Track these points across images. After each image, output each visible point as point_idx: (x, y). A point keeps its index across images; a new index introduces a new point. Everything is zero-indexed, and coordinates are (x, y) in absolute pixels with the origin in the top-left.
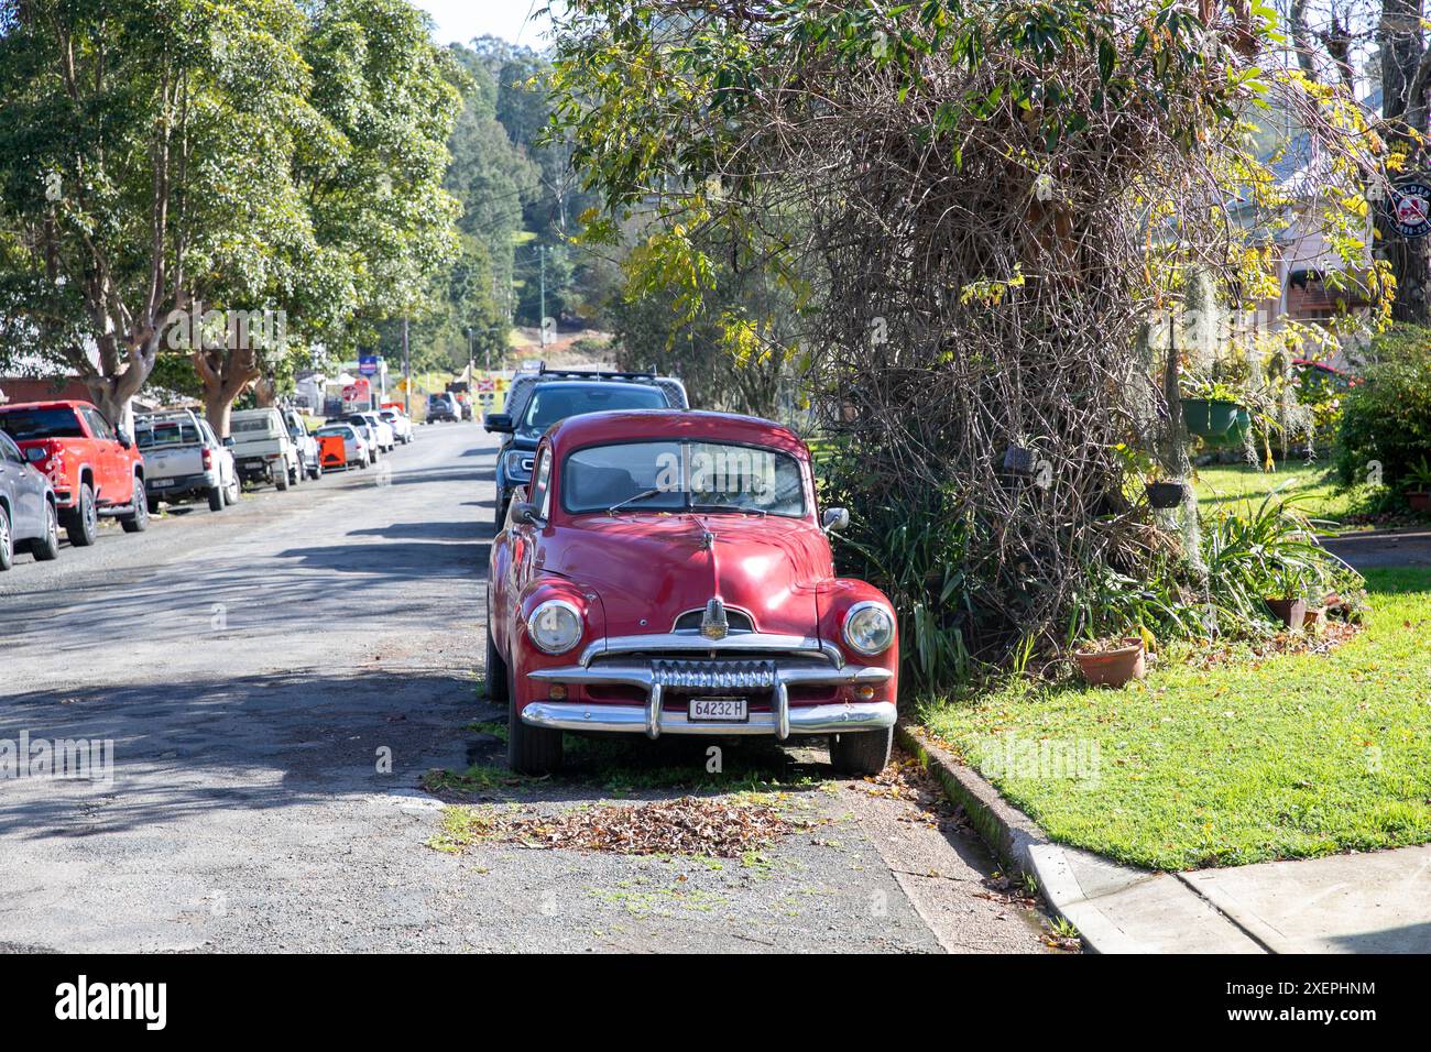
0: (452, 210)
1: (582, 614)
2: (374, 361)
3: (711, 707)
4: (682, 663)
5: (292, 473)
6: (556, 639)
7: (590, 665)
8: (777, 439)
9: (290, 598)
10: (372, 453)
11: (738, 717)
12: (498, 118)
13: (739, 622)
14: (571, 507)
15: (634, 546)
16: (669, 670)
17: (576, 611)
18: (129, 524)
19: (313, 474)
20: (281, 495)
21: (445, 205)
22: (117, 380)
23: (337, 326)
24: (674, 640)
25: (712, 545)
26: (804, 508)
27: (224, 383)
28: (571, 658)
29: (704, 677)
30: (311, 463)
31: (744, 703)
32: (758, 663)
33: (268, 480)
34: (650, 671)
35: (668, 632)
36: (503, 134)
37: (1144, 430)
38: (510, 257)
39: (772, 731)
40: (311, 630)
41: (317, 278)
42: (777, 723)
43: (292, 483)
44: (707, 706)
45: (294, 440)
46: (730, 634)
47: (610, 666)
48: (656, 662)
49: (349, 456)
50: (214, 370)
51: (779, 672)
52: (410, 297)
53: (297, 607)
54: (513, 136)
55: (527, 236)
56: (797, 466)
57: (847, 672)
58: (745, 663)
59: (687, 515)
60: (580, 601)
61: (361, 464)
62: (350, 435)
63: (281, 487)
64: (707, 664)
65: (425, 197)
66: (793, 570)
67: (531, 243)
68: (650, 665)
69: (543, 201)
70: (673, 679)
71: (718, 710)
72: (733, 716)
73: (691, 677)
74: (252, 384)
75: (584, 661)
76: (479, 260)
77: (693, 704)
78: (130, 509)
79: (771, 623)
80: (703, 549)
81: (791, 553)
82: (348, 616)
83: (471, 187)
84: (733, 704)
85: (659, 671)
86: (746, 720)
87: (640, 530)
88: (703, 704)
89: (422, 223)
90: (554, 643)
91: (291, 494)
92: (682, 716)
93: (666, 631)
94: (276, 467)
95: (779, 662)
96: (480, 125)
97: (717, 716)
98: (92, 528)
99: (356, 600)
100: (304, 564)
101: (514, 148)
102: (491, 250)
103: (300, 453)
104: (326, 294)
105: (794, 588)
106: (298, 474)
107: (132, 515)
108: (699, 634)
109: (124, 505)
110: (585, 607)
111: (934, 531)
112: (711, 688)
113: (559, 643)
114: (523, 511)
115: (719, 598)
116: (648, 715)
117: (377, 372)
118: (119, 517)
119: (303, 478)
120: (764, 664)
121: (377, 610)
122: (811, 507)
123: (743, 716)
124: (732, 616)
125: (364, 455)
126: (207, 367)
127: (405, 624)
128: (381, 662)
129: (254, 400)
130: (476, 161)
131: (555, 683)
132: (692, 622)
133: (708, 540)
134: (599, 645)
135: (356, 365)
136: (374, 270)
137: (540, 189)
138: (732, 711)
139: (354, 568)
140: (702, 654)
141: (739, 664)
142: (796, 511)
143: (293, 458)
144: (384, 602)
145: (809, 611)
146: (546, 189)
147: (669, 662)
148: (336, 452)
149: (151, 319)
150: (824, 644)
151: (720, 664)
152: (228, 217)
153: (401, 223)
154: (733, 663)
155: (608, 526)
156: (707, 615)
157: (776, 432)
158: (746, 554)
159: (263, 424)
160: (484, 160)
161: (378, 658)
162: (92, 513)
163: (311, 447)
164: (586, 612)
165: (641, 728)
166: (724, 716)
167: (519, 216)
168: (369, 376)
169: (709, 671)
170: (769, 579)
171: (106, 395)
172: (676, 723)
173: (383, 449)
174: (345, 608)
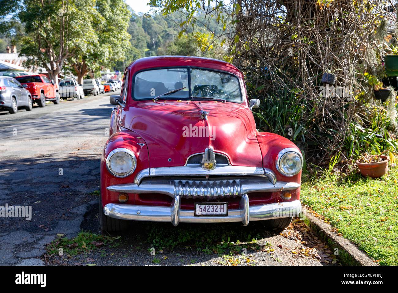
0: (129, 37)
1: (136, 156)
2: (118, 72)
3: (207, 208)
4: (191, 182)
5: (97, 92)
6: (122, 169)
7: (140, 183)
8: (228, 68)
9: (70, 124)
10: (116, 89)
11: (222, 213)
12: (143, 27)
13: (222, 160)
14: (136, 97)
15: (165, 117)
16: (184, 186)
17: (133, 154)
18: (55, 102)
19: (103, 93)
20: (95, 97)
21: (128, 36)
22: (54, 71)
23: (106, 61)
24: (186, 170)
25: (207, 118)
26: (242, 99)
27: (81, 73)
28: (129, 179)
29: (203, 190)
30: (102, 90)
31: (225, 206)
32: (231, 181)
33: (92, 94)
34: (173, 187)
35: (183, 165)
36: (143, 30)
37: (373, 68)
38: (144, 54)
39: (240, 220)
40: (67, 136)
41: (100, 50)
42: (243, 216)
43: (97, 94)
44: (205, 208)
45: (98, 86)
46: (217, 166)
47: (152, 183)
48: (177, 181)
49: (111, 89)
50: (79, 70)
51: (243, 186)
52: (121, 56)
53: (70, 127)
54: (145, 31)
55: (148, 50)
56: (238, 79)
57: (279, 186)
58: (225, 181)
59: (190, 101)
60: (135, 148)
61: (113, 91)
62: (111, 85)
63: (95, 95)
64: (205, 182)
65: (123, 34)
66: (245, 130)
67: (148, 51)
68: (173, 183)
69: (151, 43)
70: (186, 191)
71: (211, 209)
72: (219, 213)
73: (196, 190)
74: (87, 73)
75: (137, 181)
76: (138, 53)
77: (197, 206)
78: (55, 99)
79: (238, 160)
80: (202, 120)
81: (243, 121)
82: (82, 131)
83: (137, 40)
84: (219, 206)
85: (179, 186)
86: (226, 215)
87: (168, 109)
88: (203, 207)
89: (122, 40)
90: (121, 172)
91: (97, 96)
92: (191, 213)
93: (182, 165)
94: (94, 91)
95: (243, 181)
96: (139, 28)
97: (211, 213)
98: (44, 103)
99: (88, 125)
100: (83, 114)
101: (145, 33)
102: (141, 52)
103: (99, 89)
104: (102, 54)
105: (247, 140)
106: (99, 93)
107: (55, 101)
108: (200, 166)
109: (53, 98)
110: (137, 151)
111: (289, 108)
112: (206, 196)
113: (124, 171)
114: (115, 99)
115: (211, 147)
116: (172, 212)
117: (119, 74)
118: (52, 101)
119: (100, 93)
120: (234, 182)
121: (92, 129)
122: (245, 99)
123: (225, 213)
124: (218, 156)
125: (114, 90)
126: (77, 70)
127: (97, 134)
128: (79, 151)
129: (88, 77)
130: (138, 35)
131: (121, 193)
132: (197, 161)
133: (204, 115)
134: (145, 173)
135: (115, 73)
136: (113, 50)
137: (150, 40)
138: (219, 210)
139: (94, 115)
140: (202, 177)
141: (222, 182)
142: (238, 100)
143: (98, 90)
144: (95, 126)
145: (257, 152)
146: (151, 41)
147: (184, 181)
148: (108, 89)
149: (61, 57)
150: (266, 171)
151: (211, 182)
152: (78, 34)
153: (118, 39)
154: (218, 182)
155: (152, 106)
156: (204, 157)
157: (228, 65)
158: (223, 123)
159: (91, 82)
160: (139, 35)
161: (79, 150)
162: (44, 100)
163: (102, 87)
164: (138, 154)
165: (168, 219)
166: (214, 213)
167: (146, 45)
168: (117, 75)
169: (205, 186)
170: (236, 135)
171: (52, 74)
172: (187, 216)
173: (118, 88)
174: (83, 128)
